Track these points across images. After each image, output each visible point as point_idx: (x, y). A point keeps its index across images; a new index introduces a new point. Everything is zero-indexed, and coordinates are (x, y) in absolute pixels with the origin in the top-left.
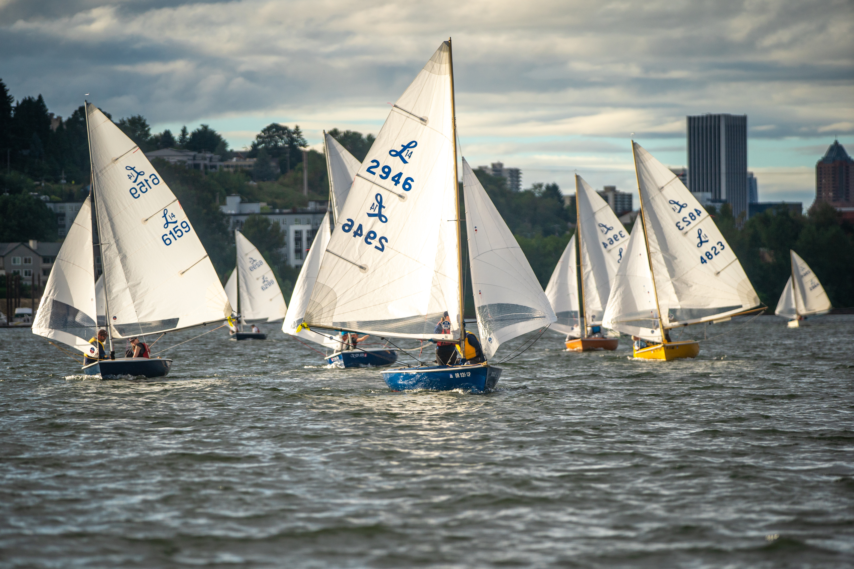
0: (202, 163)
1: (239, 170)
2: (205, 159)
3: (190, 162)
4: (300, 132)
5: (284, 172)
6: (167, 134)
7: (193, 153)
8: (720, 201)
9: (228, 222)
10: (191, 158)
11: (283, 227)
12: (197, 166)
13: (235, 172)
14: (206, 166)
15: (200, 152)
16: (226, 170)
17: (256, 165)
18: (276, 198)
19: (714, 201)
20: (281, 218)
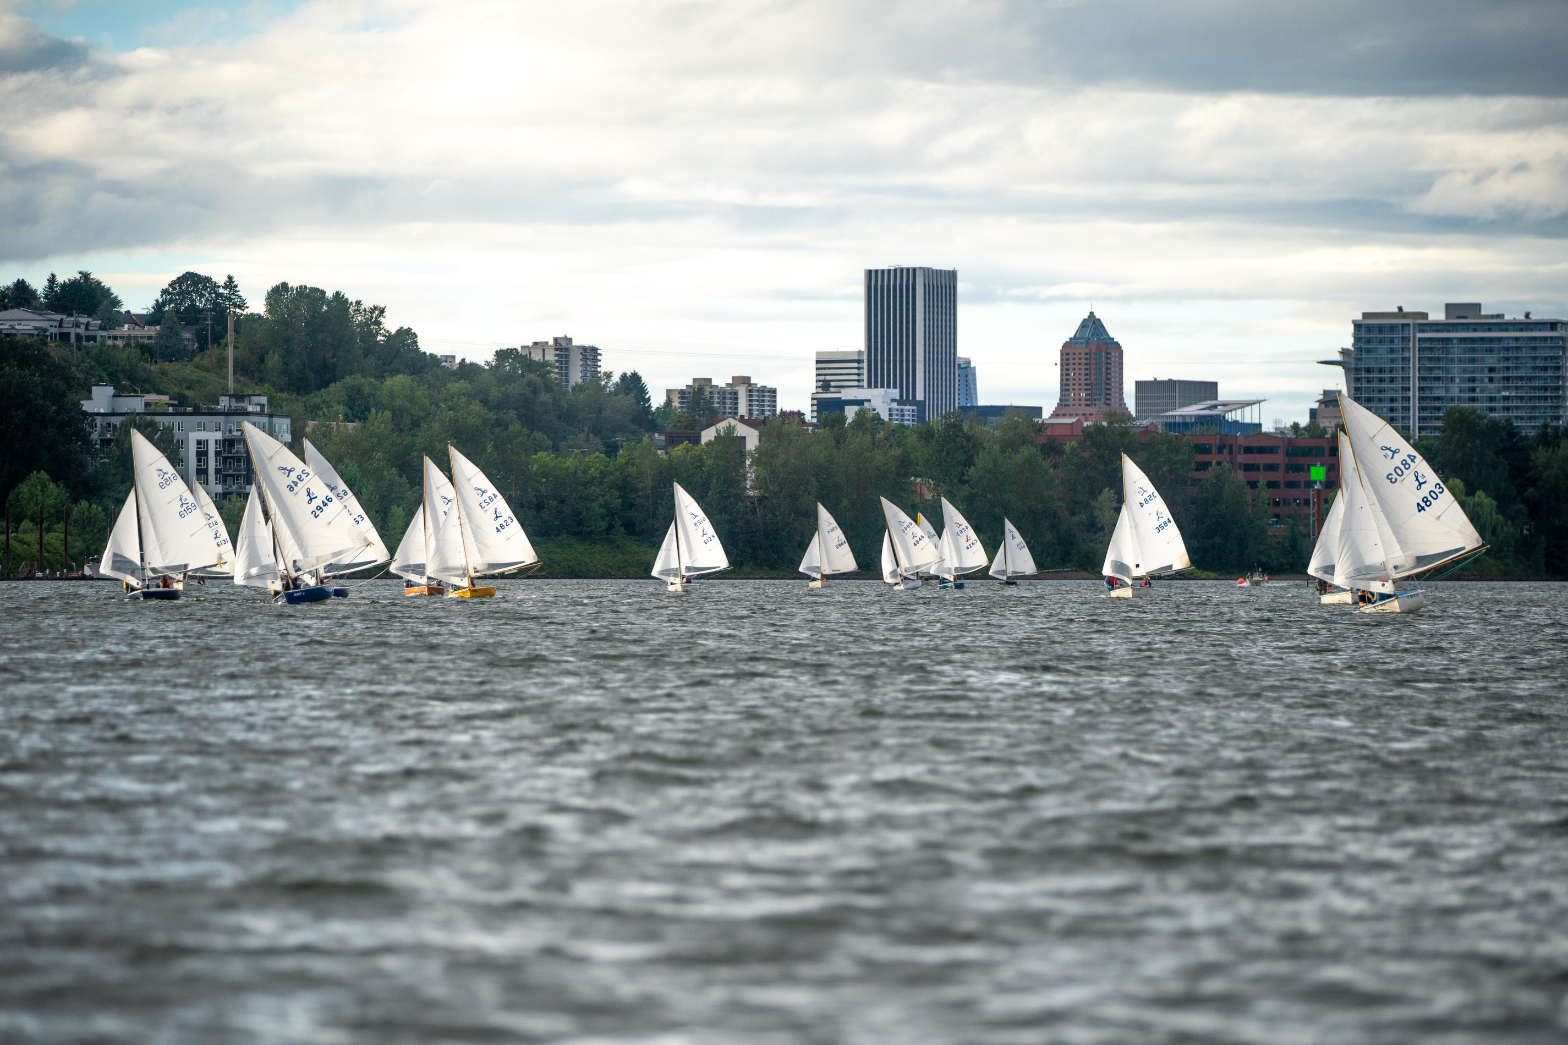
0: (73, 332)
1: (133, 343)
2: (77, 325)
3: (53, 330)
4: (236, 286)
5: (202, 349)
6: (21, 286)
7: (58, 317)
8: (914, 402)
9: (93, 426)
10: (57, 324)
11: (177, 434)
12: (64, 337)
13: (128, 345)
14: (78, 337)
15: (70, 315)
16: (110, 342)
17: (159, 336)
18: (189, 388)
19: (900, 402)
20: (176, 420)
